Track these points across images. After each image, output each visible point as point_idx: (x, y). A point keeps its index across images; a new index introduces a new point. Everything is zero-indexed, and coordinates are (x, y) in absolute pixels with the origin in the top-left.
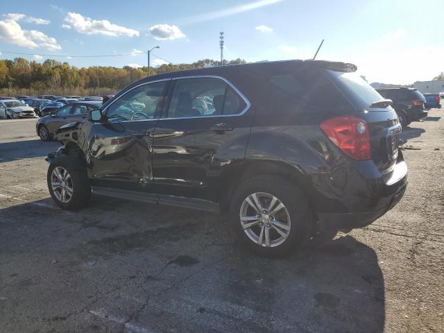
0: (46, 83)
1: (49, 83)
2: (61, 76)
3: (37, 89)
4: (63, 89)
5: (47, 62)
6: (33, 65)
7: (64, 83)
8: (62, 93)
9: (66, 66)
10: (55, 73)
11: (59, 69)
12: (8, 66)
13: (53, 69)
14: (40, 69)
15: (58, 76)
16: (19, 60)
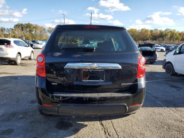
0: (163, 38)
1: (165, 39)
2: (171, 35)
3: (159, 41)
4: (170, 41)
5: (167, 30)
6: (160, 31)
7: (171, 38)
8: (169, 43)
9: (174, 31)
10: (168, 34)
11: (170, 33)
12: (151, 32)
13: (168, 32)
14: (162, 33)
15: (169, 36)
16: (156, 30)
